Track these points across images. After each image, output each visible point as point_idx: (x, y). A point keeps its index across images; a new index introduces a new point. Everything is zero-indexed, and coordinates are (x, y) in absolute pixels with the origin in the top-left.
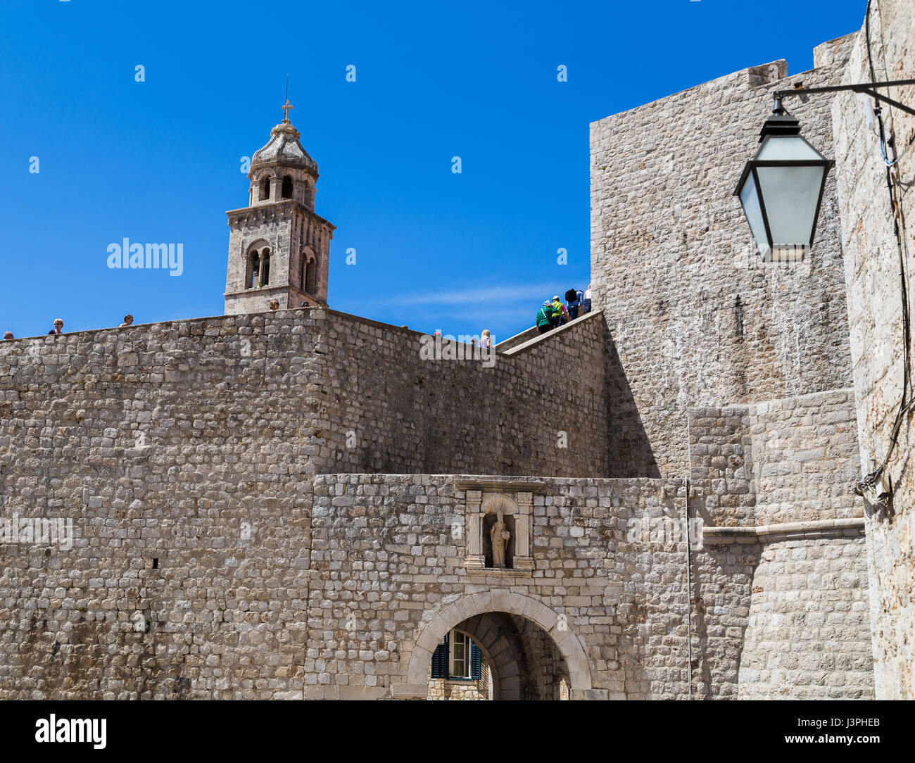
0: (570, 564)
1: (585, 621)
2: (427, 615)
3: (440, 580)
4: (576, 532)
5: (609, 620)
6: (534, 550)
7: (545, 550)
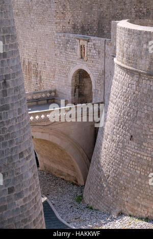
0: (93, 60)
1: (95, 73)
2: (71, 68)
3: (74, 60)
4: (94, 52)
5: (99, 74)
6: (87, 55)
7: (89, 55)
